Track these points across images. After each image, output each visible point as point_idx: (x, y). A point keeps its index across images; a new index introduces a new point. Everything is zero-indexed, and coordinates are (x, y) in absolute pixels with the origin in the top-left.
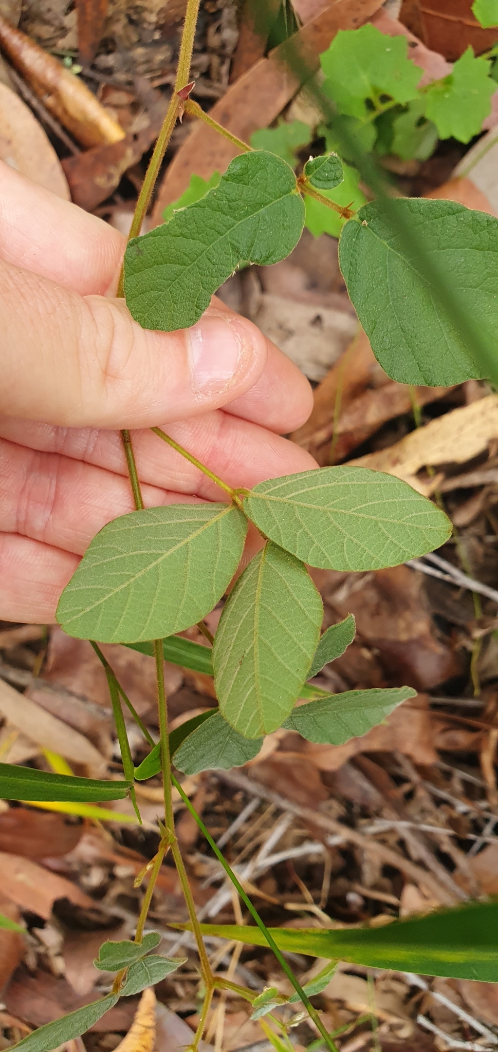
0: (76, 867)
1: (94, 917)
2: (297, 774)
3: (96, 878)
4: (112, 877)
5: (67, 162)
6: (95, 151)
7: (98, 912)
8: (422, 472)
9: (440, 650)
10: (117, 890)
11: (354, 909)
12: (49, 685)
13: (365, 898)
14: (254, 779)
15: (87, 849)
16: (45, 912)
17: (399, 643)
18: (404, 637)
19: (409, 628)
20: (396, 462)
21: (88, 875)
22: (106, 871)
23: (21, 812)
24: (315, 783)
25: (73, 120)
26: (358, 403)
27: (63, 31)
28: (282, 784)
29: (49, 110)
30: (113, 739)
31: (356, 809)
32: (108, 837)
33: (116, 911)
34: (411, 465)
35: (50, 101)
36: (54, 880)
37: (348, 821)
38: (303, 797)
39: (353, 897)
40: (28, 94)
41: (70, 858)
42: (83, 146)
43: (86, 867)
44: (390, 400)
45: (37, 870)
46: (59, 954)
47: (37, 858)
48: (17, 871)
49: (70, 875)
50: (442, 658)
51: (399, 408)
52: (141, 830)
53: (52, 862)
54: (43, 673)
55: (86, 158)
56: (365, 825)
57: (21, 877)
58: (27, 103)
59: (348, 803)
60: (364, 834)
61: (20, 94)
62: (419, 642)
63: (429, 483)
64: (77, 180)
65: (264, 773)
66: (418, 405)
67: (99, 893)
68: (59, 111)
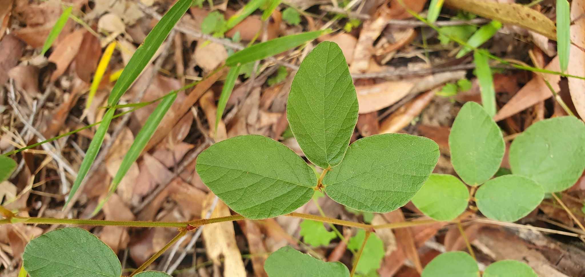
0: (71, 74)
1: (46, 80)
2: (100, 185)
3: (65, 83)
4: (65, 91)
5: (376, 114)
6: (377, 127)
7: (49, 82)
8: (221, 257)
9: (146, 256)
10: (58, 92)
11: (34, 204)
12: (153, 77)
13: (39, 210)
14: (100, 165)
15: (78, 82)
16: (52, 58)
17: (152, 237)
18: (154, 241)
19: (158, 243)
20: (229, 245)
21: (67, 80)
22: (68, 89)
23: (99, 53)
24: (94, 193)
25: (392, 118)
26: (258, 230)
27: (431, 118)
28: (96, 178)
29: (397, 109)
30: (128, 101)
31: (82, 209)
32: (84, 92)
33: (48, 92)
34: (226, 252)
35: (402, 109)
36: (66, 64)
37: (77, 205)
38: (89, 186)
39: (39, 204)
40: (405, 101)
41: (75, 75)
42: (381, 122)
43: (71, 79)
44: (256, 245)
45: (71, 57)
46: (28, 64)
47: (76, 59)
48: (72, 48)
49: (67, 72)
50: (143, 257)
51: (252, 249)
52: (84, 108)
53: (73, 65)
54: (160, 73)
55: (376, 123)
56: (73, 214)
57: (69, 50)
58: (401, 100)
59: (85, 206)
60: (68, 213)
61: (405, 97)
62: (151, 248)
63: (217, 259)
64: (368, 117)
65: (102, 169)
66: (252, 257)
67: (58, 84)
68: (397, 113)
